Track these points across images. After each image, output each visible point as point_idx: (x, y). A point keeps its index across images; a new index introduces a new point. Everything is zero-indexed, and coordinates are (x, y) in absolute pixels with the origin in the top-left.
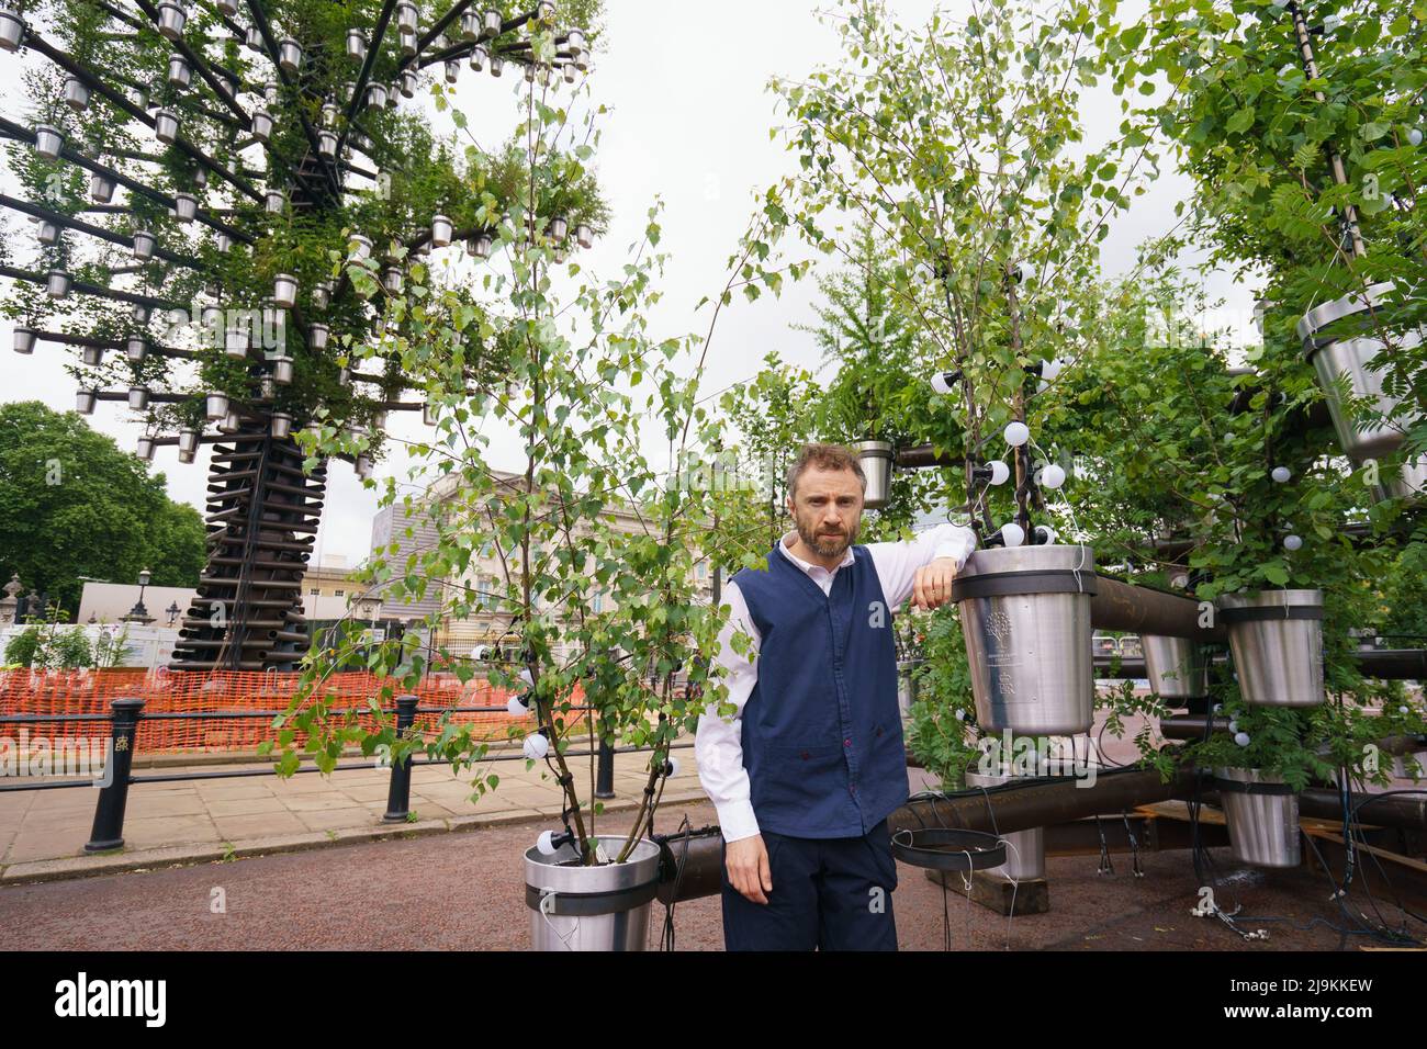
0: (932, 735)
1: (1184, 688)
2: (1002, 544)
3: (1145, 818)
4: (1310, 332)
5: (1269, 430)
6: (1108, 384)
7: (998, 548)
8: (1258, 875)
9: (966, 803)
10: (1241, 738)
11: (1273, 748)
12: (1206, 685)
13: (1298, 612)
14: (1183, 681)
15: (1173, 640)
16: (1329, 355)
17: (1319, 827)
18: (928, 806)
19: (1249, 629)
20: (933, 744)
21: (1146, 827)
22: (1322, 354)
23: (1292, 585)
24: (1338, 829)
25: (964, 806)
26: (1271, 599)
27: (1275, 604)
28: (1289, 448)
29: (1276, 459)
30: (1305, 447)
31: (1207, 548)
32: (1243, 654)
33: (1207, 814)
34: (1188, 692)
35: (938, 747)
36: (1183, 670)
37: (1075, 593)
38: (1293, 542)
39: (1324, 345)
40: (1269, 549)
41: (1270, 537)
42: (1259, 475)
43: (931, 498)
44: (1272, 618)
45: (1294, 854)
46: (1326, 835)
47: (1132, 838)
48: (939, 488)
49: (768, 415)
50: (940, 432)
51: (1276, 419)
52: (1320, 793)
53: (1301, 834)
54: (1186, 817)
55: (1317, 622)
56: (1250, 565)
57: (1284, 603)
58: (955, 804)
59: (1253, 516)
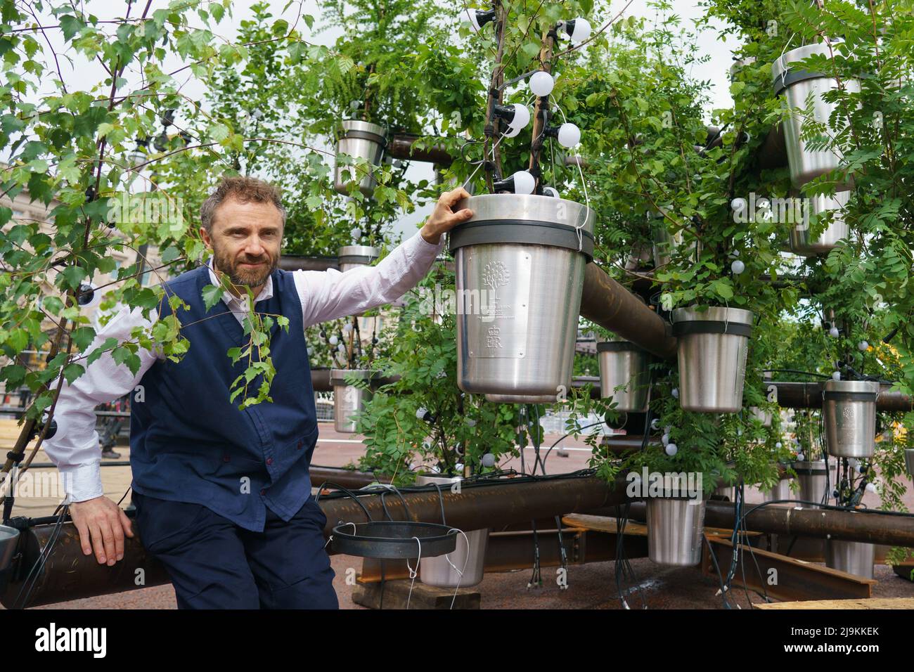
0: (388, 431)
1: (630, 404)
2: (512, 190)
3: (577, 532)
4: (781, 72)
5: (735, 162)
6: (613, 90)
7: (507, 195)
8: (662, 583)
9: (417, 499)
10: (671, 449)
11: (695, 456)
12: (649, 401)
13: (734, 329)
14: (631, 396)
15: (628, 356)
16: (791, 94)
17: (715, 535)
18: (378, 500)
19: (696, 339)
20: (389, 439)
21: (576, 541)
22: (787, 93)
23: (733, 304)
24: (728, 536)
25: (415, 501)
26: (715, 315)
27: (717, 319)
28: (746, 183)
29: (736, 191)
30: (758, 185)
31: (670, 267)
32: (687, 362)
33: (631, 528)
34: (633, 407)
35: (393, 442)
36: (631, 387)
37: (574, 251)
38: (738, 266)
39: (790, 86)
40: (718, 271)
41: (722, 261)
42: (720, 202)
43: (419, 195)
44: (713, 332)
45: (696, 555)
46: (720, 541)
47: (563, 551)
48: (429, 187)
49: (245, 73)
50: (451, 99)
51: (741, 153)
52: (718, 505)
53: (704, 541)
54: (615, 530)
55: (746, 339)
56: (705, 281)
57: (724, 320)
58: (406, 500)
59: (711, 240)
